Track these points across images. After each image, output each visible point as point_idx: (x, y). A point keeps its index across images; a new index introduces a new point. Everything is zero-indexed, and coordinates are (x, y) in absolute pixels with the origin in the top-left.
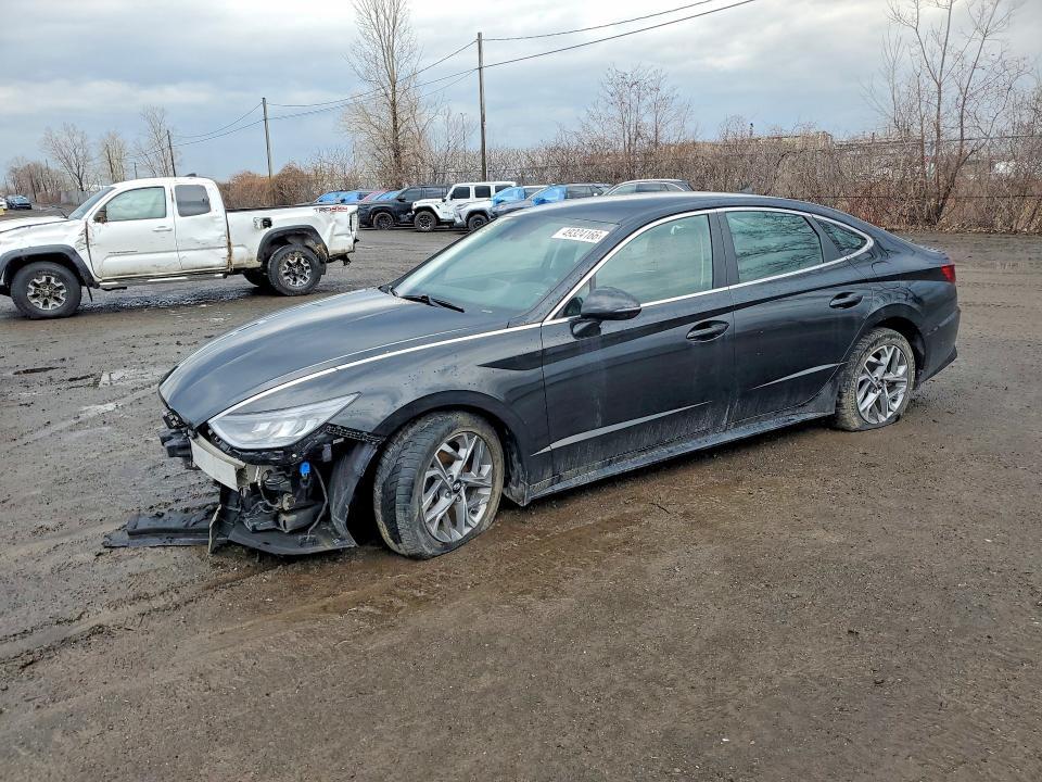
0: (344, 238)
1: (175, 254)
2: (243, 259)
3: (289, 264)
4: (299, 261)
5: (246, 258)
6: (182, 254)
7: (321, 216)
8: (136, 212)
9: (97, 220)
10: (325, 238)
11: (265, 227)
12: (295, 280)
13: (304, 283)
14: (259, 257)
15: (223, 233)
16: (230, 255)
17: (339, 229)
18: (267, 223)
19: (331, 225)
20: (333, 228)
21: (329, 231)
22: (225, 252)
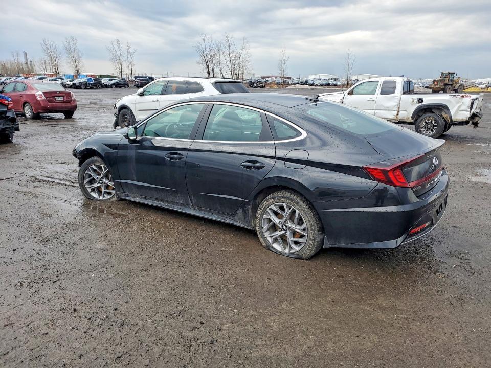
0: (465, 113)
1: (374, 111)
2: (404, 117)
3: (426, 122)
4: (431, 121)
5: (406, 117)
6: (376, 111)
7: (453, 100)
8: (365, 92)
9: (349, 94)
10: (452, 112)
11: (419, 102)
12: (427, 131)
13: (431, 133)
14: (412, 117)
15: (397, 104)
16: (397, 115)
17: (463, 108)
18: (421, 101)
19: (459, 105)
20: (460, 107)
21: (455, 108)
22: (396, 112)
